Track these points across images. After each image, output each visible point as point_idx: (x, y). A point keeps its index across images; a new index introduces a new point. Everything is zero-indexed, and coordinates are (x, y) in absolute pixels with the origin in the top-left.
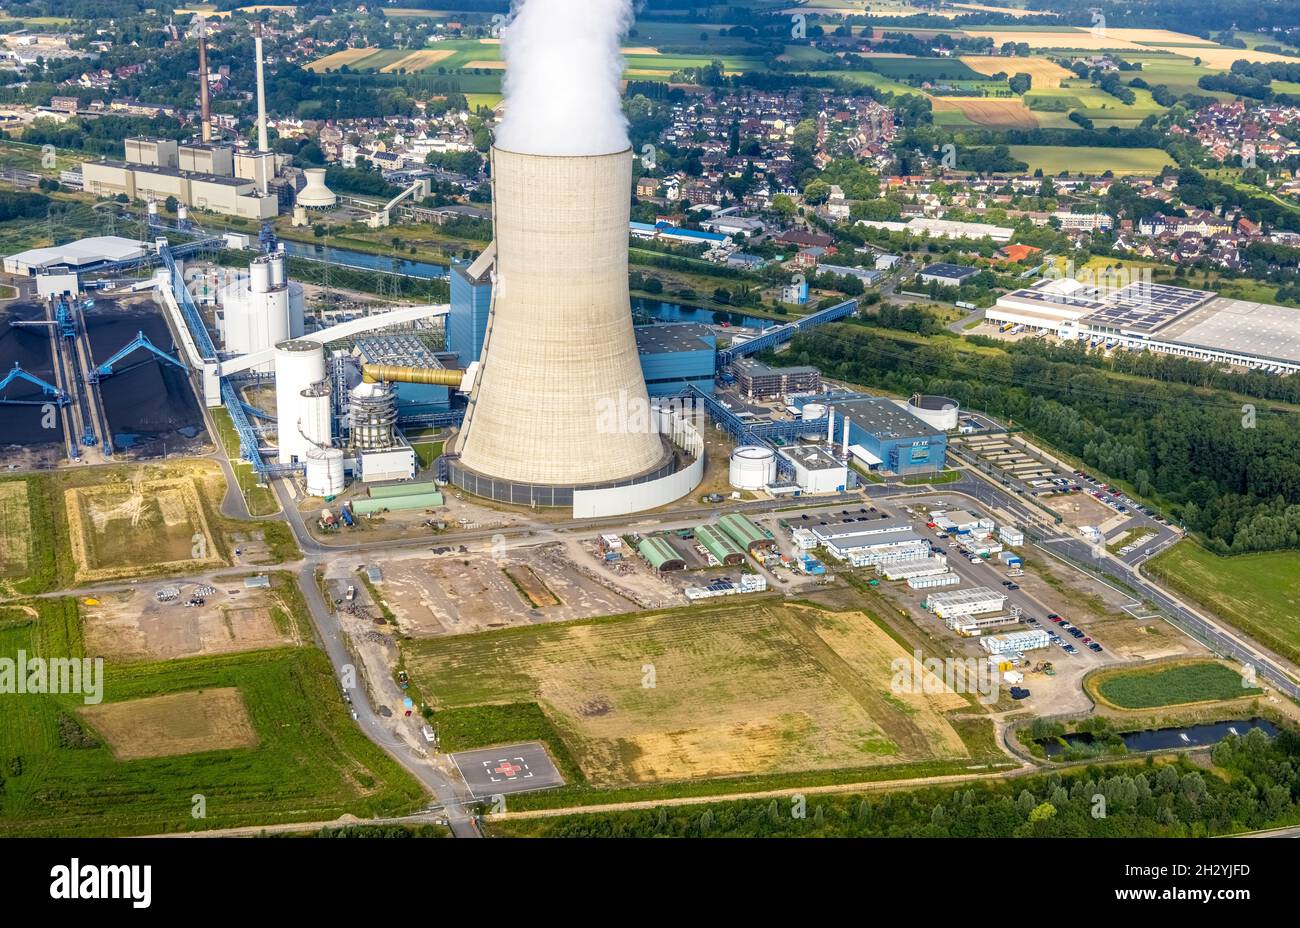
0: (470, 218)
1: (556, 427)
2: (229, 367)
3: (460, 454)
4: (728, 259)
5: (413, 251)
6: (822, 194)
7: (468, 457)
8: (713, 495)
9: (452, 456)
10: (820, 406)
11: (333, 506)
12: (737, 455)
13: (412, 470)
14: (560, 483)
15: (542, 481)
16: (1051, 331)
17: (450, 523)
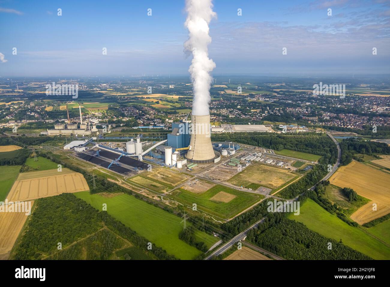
1: (208, 152)
3: (193, 159)
4: (169, 129)
5: (123, 135)
6: (165, 119)
7: (195, 159)
8: (224, 157)
9: (191, 159)
10: (221, 144)
11: (185, 169)
12: (223, 151)
13: (186, 162)
14: (209, 159)
15: (207, 159)
16: (221, 131)
17: (203, 167)
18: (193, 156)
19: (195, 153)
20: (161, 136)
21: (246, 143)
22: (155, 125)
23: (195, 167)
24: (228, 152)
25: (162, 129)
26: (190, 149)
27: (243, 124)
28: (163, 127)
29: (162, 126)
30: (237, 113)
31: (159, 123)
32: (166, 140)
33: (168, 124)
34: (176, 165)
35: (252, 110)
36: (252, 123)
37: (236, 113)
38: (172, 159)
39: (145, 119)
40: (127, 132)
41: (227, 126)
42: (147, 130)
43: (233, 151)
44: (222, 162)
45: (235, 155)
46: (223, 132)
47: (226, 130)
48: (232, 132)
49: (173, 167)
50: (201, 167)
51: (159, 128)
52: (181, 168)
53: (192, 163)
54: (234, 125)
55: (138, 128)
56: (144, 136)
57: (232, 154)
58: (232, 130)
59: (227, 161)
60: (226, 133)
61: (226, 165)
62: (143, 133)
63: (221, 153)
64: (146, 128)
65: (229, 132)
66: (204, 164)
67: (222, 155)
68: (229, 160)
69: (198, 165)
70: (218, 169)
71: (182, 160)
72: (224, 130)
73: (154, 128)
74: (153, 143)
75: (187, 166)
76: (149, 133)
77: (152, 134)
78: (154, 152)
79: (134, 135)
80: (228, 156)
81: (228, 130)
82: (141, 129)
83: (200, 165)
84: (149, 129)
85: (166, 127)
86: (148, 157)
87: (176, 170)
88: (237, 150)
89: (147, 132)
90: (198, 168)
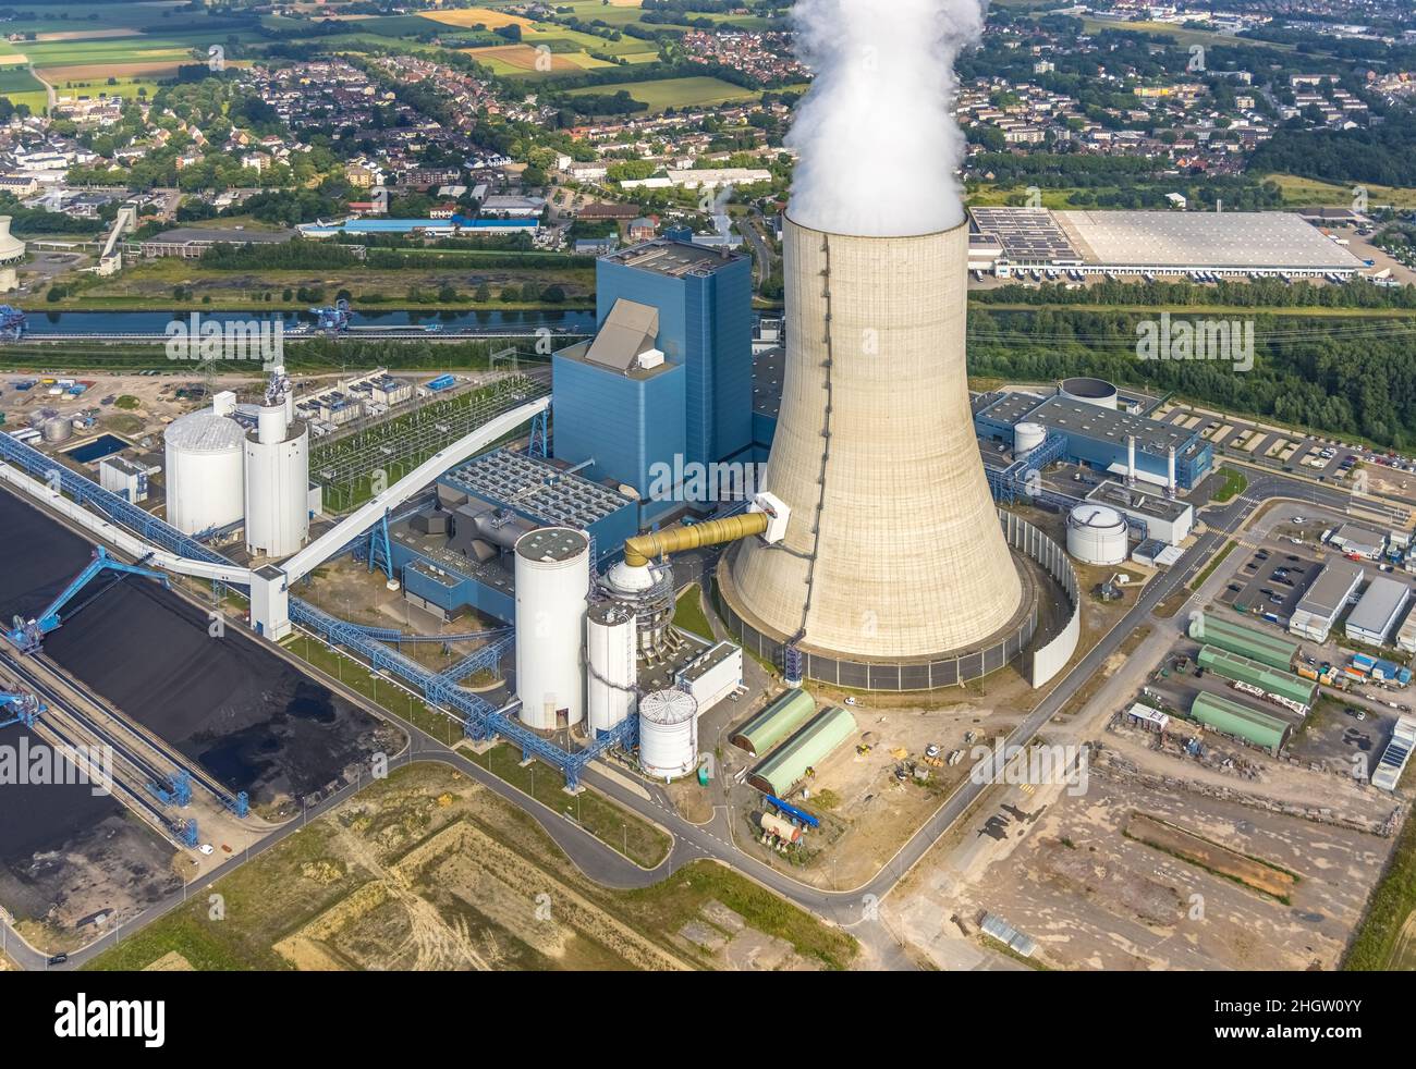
1: (957, 568)
3: (801, 633)
4: (571, 246)
5: (206, 300)
6: (551, 160)
7: (824, 636)
8: (1101, 582)
9: (793, 640)
10: (1035, 425)
11: (726, 793)
12: (1087, 524)
13: (739, 675)
14: (978, 639)
15: (957, 646)
16: (984, 272)
17: (922, 763)
18: (807, 608)
19: (831, 576)
20: (510, 306)
21: (1245, 398)
22: (468, 209)
23: (836, 756)
24: (1131, 525)
25: (519, 242)
26: (772, 538)
27: (1129, 205)
28: (531, 220)
29: (526, 212)
30: (1049, 113)
31: (503, 189)
32: (542, 404)
33: (570, 195)
34: (631, 736)
35: (1145, 92)
36: (1194, 191)
37: (1041, 113)
38: (586, 667)
39: (407, 151)
40: (243, 268)
41: (1019, 220)
42: (406, 252)
43: (1172, 514)
44: (1112, 667)
45: (1208, 563)
46: (998, 273)
47: (1019, 262)
48: (1069, 275)
49: (594, 765)
50: (903, 754)
51: (496, 236)
52: (687, 778)
53: (799, 692)
54: (1068, 213)
55: (342, 232)
56: (368, 307)
57: (1175, 543)
58: (1070, 254)
59: (1154, 654)
60: (1031, 290)
61: (1164, 721)
62: (369, 281)
63: (1064, 543)
64: (402, 234)
65: (1051, 273)
66: (932, 698)
67: (1082, 564)
68: (1171, 644)
69: (869, 720)
70: (1105, 809)
71: (697, 664)
72: (1003, 255)
73: (457, 235)
74: (432, 386)
75: (754, 745)
76: (416, 277)
77: (437, 295)
78: (415, 532)
79: (294, 299)
80: (1145, 582)
81: (1041, 262)
82: (358, 240)
83: (887, 725)
84: (419, 245)
85: (554, 226)
86: (358, 578)
87: (629, 821)
88: (1195, 484)
89: (400, 273)
90: (872, 781)
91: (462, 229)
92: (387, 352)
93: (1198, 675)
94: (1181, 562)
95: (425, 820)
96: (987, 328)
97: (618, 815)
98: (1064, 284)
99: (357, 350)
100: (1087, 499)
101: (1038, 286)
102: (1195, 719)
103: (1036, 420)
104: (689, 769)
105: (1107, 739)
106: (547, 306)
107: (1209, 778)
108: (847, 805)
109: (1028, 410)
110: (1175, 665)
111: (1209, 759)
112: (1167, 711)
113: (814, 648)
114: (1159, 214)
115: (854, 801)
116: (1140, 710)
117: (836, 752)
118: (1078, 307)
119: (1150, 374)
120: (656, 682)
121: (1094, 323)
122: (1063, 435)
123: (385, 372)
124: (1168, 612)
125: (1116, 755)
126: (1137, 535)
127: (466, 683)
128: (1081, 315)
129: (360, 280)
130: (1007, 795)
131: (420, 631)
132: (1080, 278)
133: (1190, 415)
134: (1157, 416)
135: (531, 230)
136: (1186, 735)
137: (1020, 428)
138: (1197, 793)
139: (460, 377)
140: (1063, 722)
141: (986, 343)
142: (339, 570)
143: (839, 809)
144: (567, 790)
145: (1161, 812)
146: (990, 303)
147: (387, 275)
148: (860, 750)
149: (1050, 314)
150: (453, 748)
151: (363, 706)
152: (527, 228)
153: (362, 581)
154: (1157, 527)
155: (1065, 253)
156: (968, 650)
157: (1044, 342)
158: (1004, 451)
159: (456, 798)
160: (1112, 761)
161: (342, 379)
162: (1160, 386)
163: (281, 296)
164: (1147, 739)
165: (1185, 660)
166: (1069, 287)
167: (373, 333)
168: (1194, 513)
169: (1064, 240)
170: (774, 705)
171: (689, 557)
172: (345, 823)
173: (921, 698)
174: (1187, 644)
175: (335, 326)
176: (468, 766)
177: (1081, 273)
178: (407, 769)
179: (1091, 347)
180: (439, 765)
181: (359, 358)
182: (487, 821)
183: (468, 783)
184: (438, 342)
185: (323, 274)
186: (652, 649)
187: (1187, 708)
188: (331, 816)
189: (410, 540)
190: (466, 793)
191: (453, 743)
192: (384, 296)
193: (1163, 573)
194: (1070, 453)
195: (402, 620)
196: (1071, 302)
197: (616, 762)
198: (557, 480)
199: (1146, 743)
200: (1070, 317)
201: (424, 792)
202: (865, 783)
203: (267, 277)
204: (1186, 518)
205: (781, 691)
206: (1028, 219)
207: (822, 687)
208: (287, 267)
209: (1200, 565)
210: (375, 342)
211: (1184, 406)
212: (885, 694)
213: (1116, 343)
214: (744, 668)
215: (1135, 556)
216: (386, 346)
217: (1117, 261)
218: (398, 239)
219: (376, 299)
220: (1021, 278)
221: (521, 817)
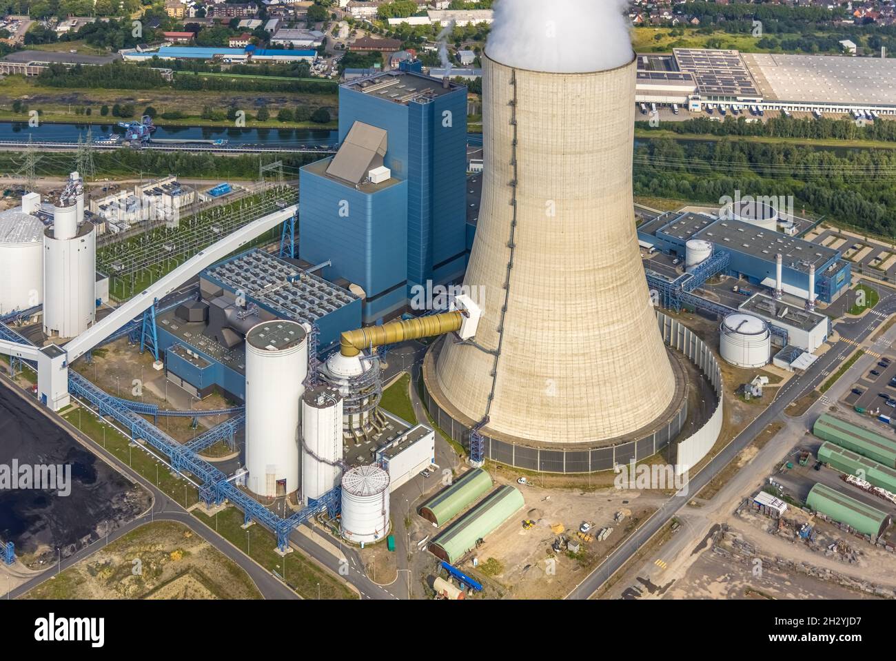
0: (65, 67)
1: (617, 366)
2: (75, 350)
3: (486, 420)
7: (505, 423)
8: (743, 381)
9: (479, 425)
10: (703, 242)
11: (409, 558)
12: (736, 331)
13: (432, 455)
14: (633, 430)
15: (615, 435)
16: (680, 106)
17: (576, 538)
18: (491, 397)
19: (511, 370)
20: (284, 125)
22: (261, 39)
23: (504, 530)
24: (773, 332)
25: (299, 69)
26: (464, 335)
28: (311, 50)
29: (307, 43)
31: (292, 23)
32: (291, 212)
33: (345, 29)
34: (334, 504)
38: (301, 443)
40: (71, 86)
41: (714, 61)
42: (205, 76)
43: (808, 324)
44: (744, 459)
45: (837, 369)
46: (691, 107)
47: (709, 98)
48: (751, 110)
49: (302, 529)
50: (561, 529)
51: (281, 64)
52: (378, 543)
53: (480, 471)
54: (755, 56)
55: (155, 58)
56: (170, 122)
57: (811, 350)
58: (752, 92)
59: (781, 449)
60: (716, 122)
61: (783, 508)
62: (173, 100)
63: (717, 348)
64: (204, 59)
65: (736, 108)
66: (590, 480)
67: (731, 366)
68: (797, 440)
69: (535, 498)
70: (724, 584)
71: (396, 444)
72: (697, 91)
73: (249, 62)
74: (212, 193)
75: (437, 516)
76: (212, 97)
77: (226, 113)
78: (179, 320)
79: (110, 113)
80: (782, 384)
81: (728, 98)
82: (168, 64)
83: (550, 503)
84: (217, 70)
85: (330, 56)
86: (130, 359)
87: (325, 580)
88: (835, 298)
89: (199, 94)
90: (531, 553)
91: (254, 57)
92: (178, 162)
93: (817, 468)
94: (814, 367)
95: (158, 572)
96: (675, 155)
97: (317, 574)
98: (744, 118)
99: (154, 160)
100: (740, 309)
101: (721, 119)
102: (809, 507)
103: (705, 237)
104: (381, 535)
105: (734, 523)
106: (315, 126)
107: (815, 561)
108: (508, 573)
109: (699, 228)
110: (798, 458)
111: (817, 543)
112: (787, 499)
113: (496, 433)
114: (832, 59)
115: (515, 569)
116: (764, 498)
117: (505, 526)
118: (755, 139)
119: (807, 200)
120: (361, 458)
121: (764, 153)
122: (726, 251)
123: (174, 179)
124: (797, 412)
125: (739, 537)
126: (779, 342)
127: (207, 453)
128: (753, 146)
129: (166, 99)
130: (643, 569)
131: (175, 406)
132: (760, 113)
133: (838, 236)
134: (809, 238)
135: (310, 59)
136: (799, 522)
137: (691, 244)
138: (804, 573)
139: (235, 185)
140: (698, 506)
141: (673, 168)
142: (116, 351)
143: (501, 576)
144: (277, 550)
145: (771, 590)
146: (682, 133)
147: (187, 95)
148: (525, 524)
149: (728, 144)
150: (189, 510)
151: (120, 471)
152: (307, 58)
153: (134, 361)
154: (796, 336)
155: (749, 91)
156: (623, 439)
157: (722, 168)
158: (677, 264)
159: (186, 554)
160: (735, 542)
161: (139, 184)
162: (816, 211)
163: (99, 111)
164: (767, 524)
165: (807, 455)
166: (748, 121)
167: (170, 145)
168: (830, 324)
169: (749, 79)
170: (460, 481)
171: (404, 349)
172: (92, 572)
173: (581, 480)
174: (812, 440)
175: (140, 138)
176: (200, 527)
177: (761, 109)
178: (148, 527)
179: (761, 174)
180: (175, 525)
181: (154, 167)
182: (209, 575)
183: (197, 541)
184: (219, 155)
185: (136, 93)
186: (360, 429)
187: (804, 497)
188: (82, 566)
189: (174, 327)
190: (194, 550)
191: (189, 506)
192: (184, 113)
193: (798, 375)
194: (731, 268)
195: (162, 396)
196: (749, 134)
197: (321, 527)
198: (297, 278)
199: (765, 527)
200: (745, 147)
201: (159, 547)
202: (526, 554)
203: (92, 94)
204: (822, 329)
205: (465, 469)
206: (721, 60)
207: (500, 467)
208: (107, 87)
209: (830, 370)
210: (169, 153)
211: (834, 229)
212: (552, 475)
213: (782, 171)
214: (437, 448)
215: (776, 361)
216: (177, 157)
217: (791, 98)
218: (200, 64)
219: (176, 116)
220: (710, 112)
221: (236, 572)
